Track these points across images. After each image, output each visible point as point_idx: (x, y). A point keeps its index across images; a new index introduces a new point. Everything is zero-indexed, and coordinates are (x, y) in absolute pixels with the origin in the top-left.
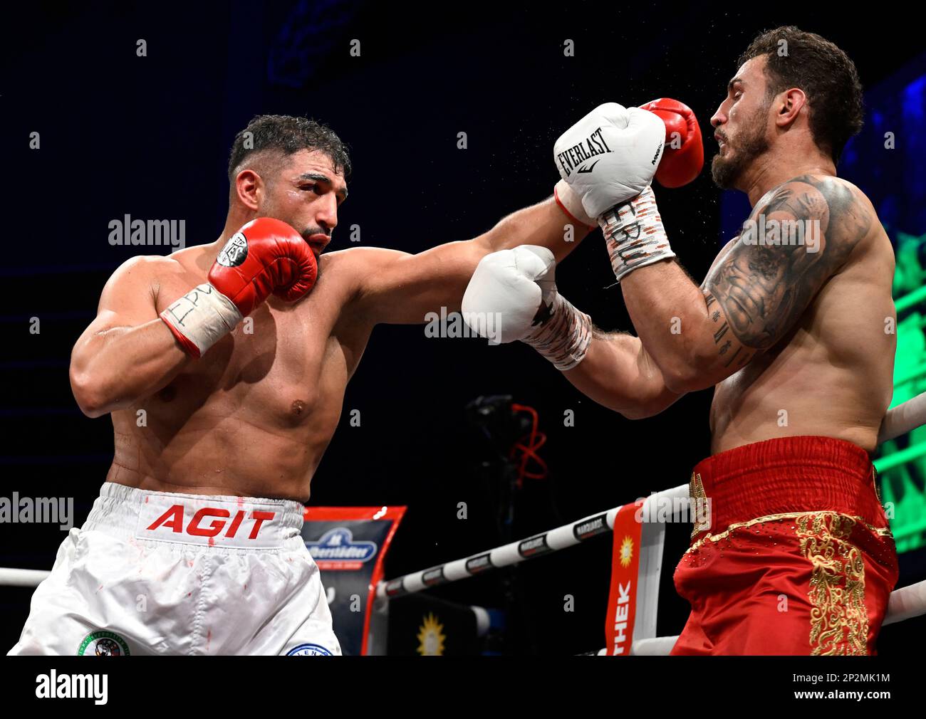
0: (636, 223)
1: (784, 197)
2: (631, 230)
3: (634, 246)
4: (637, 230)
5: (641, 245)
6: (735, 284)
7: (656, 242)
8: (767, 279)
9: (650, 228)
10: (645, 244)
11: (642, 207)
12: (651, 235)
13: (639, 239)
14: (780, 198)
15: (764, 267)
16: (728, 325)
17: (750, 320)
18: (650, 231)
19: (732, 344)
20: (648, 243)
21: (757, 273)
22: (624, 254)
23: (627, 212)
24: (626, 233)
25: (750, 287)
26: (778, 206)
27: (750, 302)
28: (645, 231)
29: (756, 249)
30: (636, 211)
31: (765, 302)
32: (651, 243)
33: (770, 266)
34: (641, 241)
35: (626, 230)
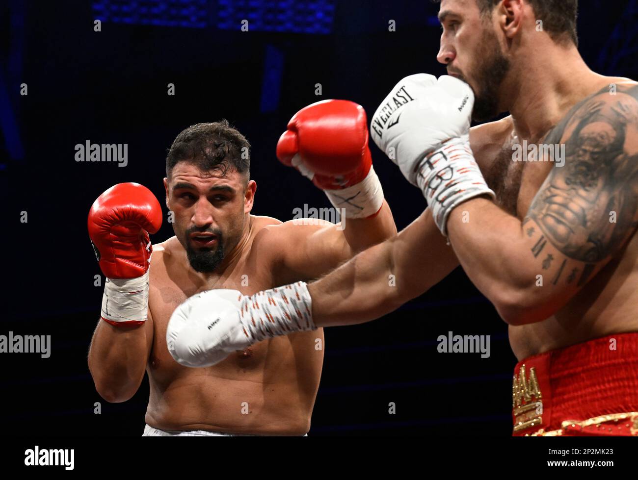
0: (449, 167)
1: (596, 109)
2: (445, 173)
3: (449, 186)
4: (450, 172)
5: (455, 184)
6: (551, 203)
7: (471, 180)
8: (586, 190)
9: (463, 169)
10: (458, 183)
11: (454, 154)
12: (464, 174)
13: (452, 179)
14: (592, 111)
15: (583, 180)
16: (545, 239)
17: (571, 231)
18: (463, 171)
19: (555, 256)
20: (461, 182)
21: (575, 187)
22: (440, 198)
23: (439, 160)
24: (440, 177)
25: (568, 200)
26: (592, 118)
27: (569, 214)
28: (458, 171)
29: (571, 164)
30: (448, 157)
31: (586, 212)
32: (465, 180)
33: (589, 177)
34: (454, 180)
35: (439, 174)
